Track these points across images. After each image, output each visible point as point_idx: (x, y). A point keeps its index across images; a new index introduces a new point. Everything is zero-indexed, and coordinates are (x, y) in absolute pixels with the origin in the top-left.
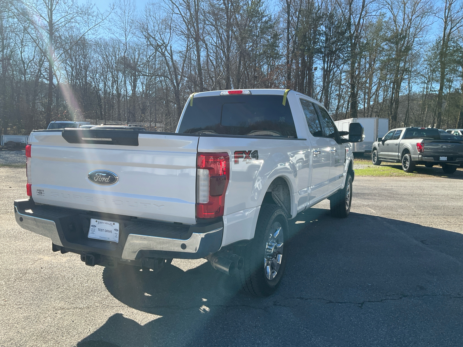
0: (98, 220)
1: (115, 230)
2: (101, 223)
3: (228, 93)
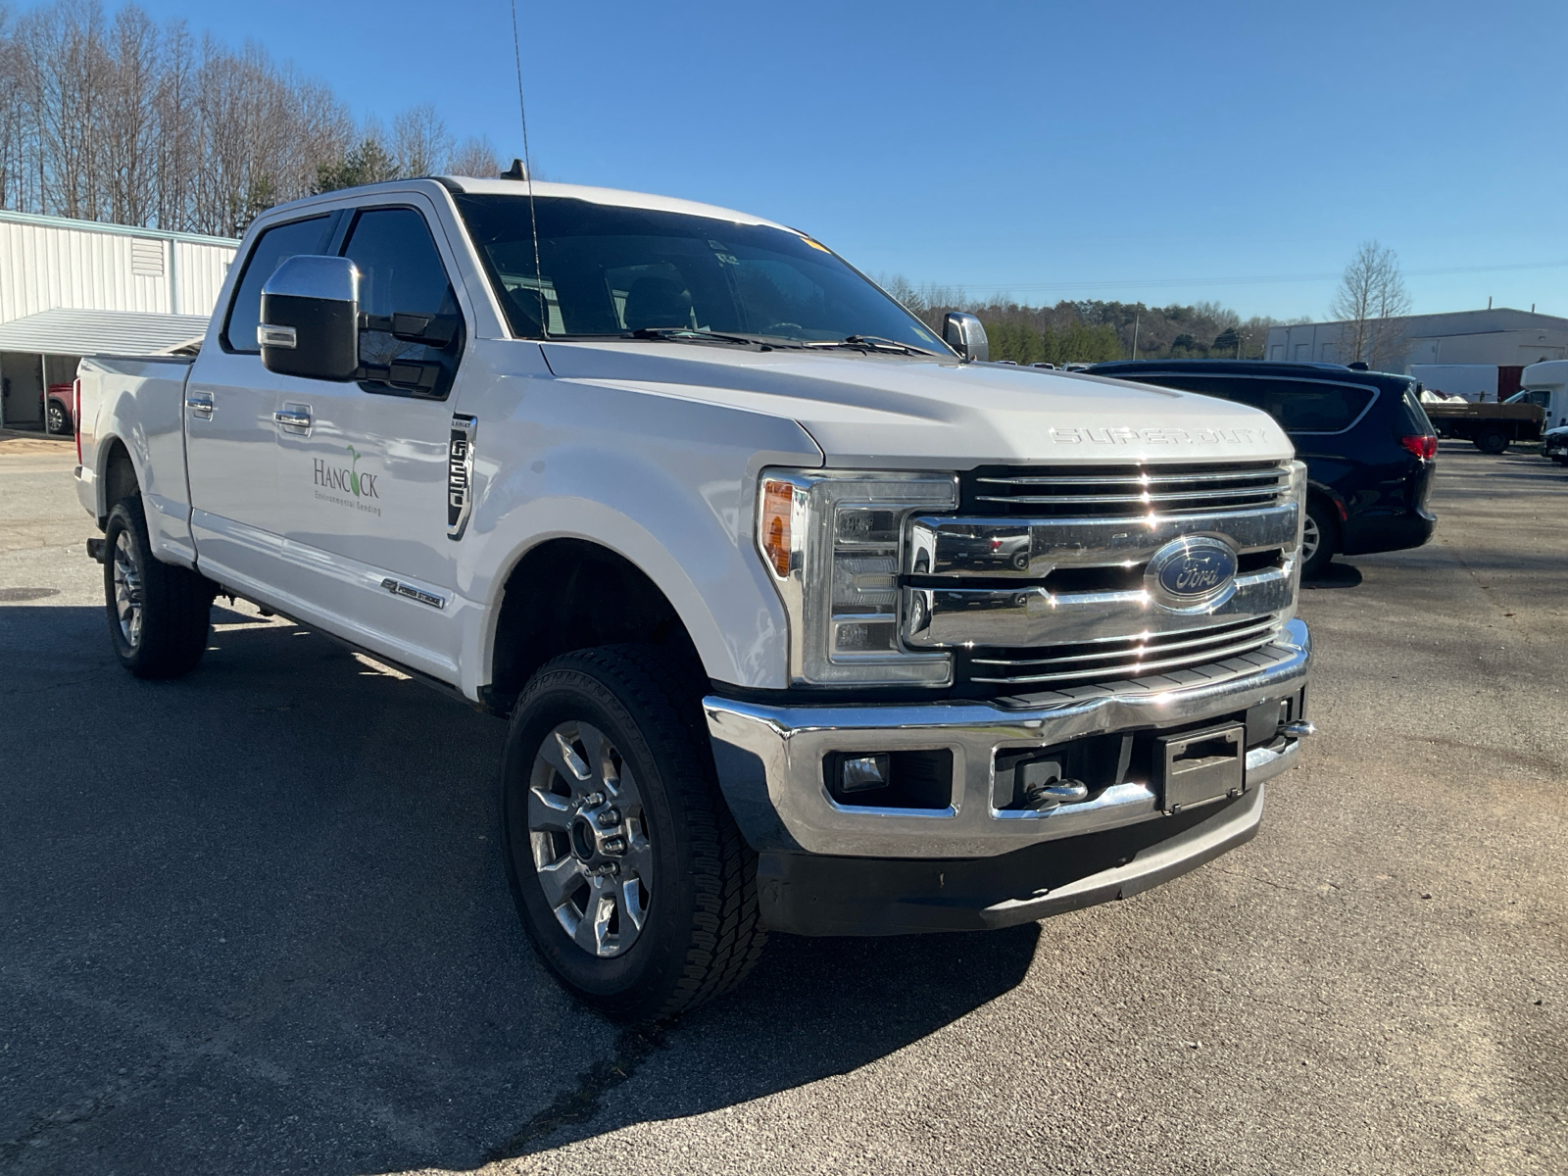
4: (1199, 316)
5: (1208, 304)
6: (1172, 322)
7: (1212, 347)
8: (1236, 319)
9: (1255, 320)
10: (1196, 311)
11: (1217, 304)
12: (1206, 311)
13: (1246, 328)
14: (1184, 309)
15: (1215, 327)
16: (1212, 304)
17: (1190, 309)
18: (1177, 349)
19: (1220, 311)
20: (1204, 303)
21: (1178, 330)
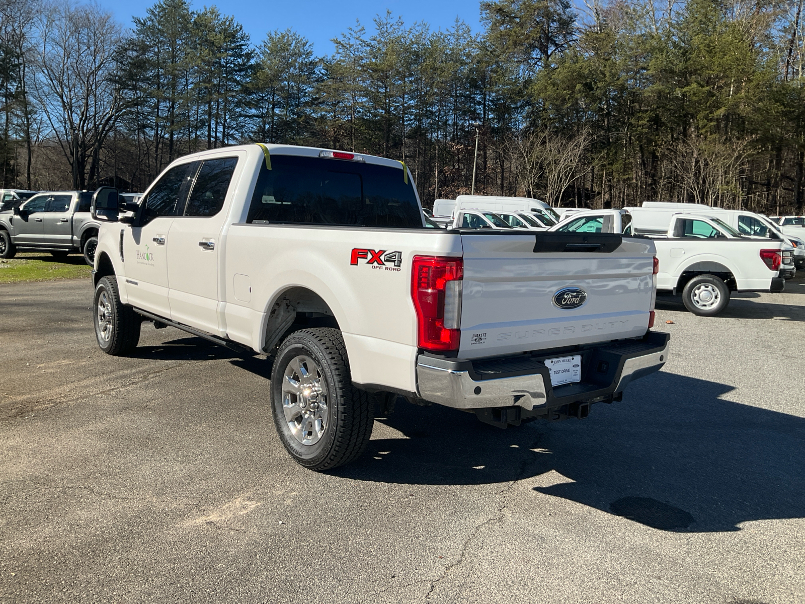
0: (554, 360)
1: (573, 366)
2: (557, 362)
3: (332, 155)
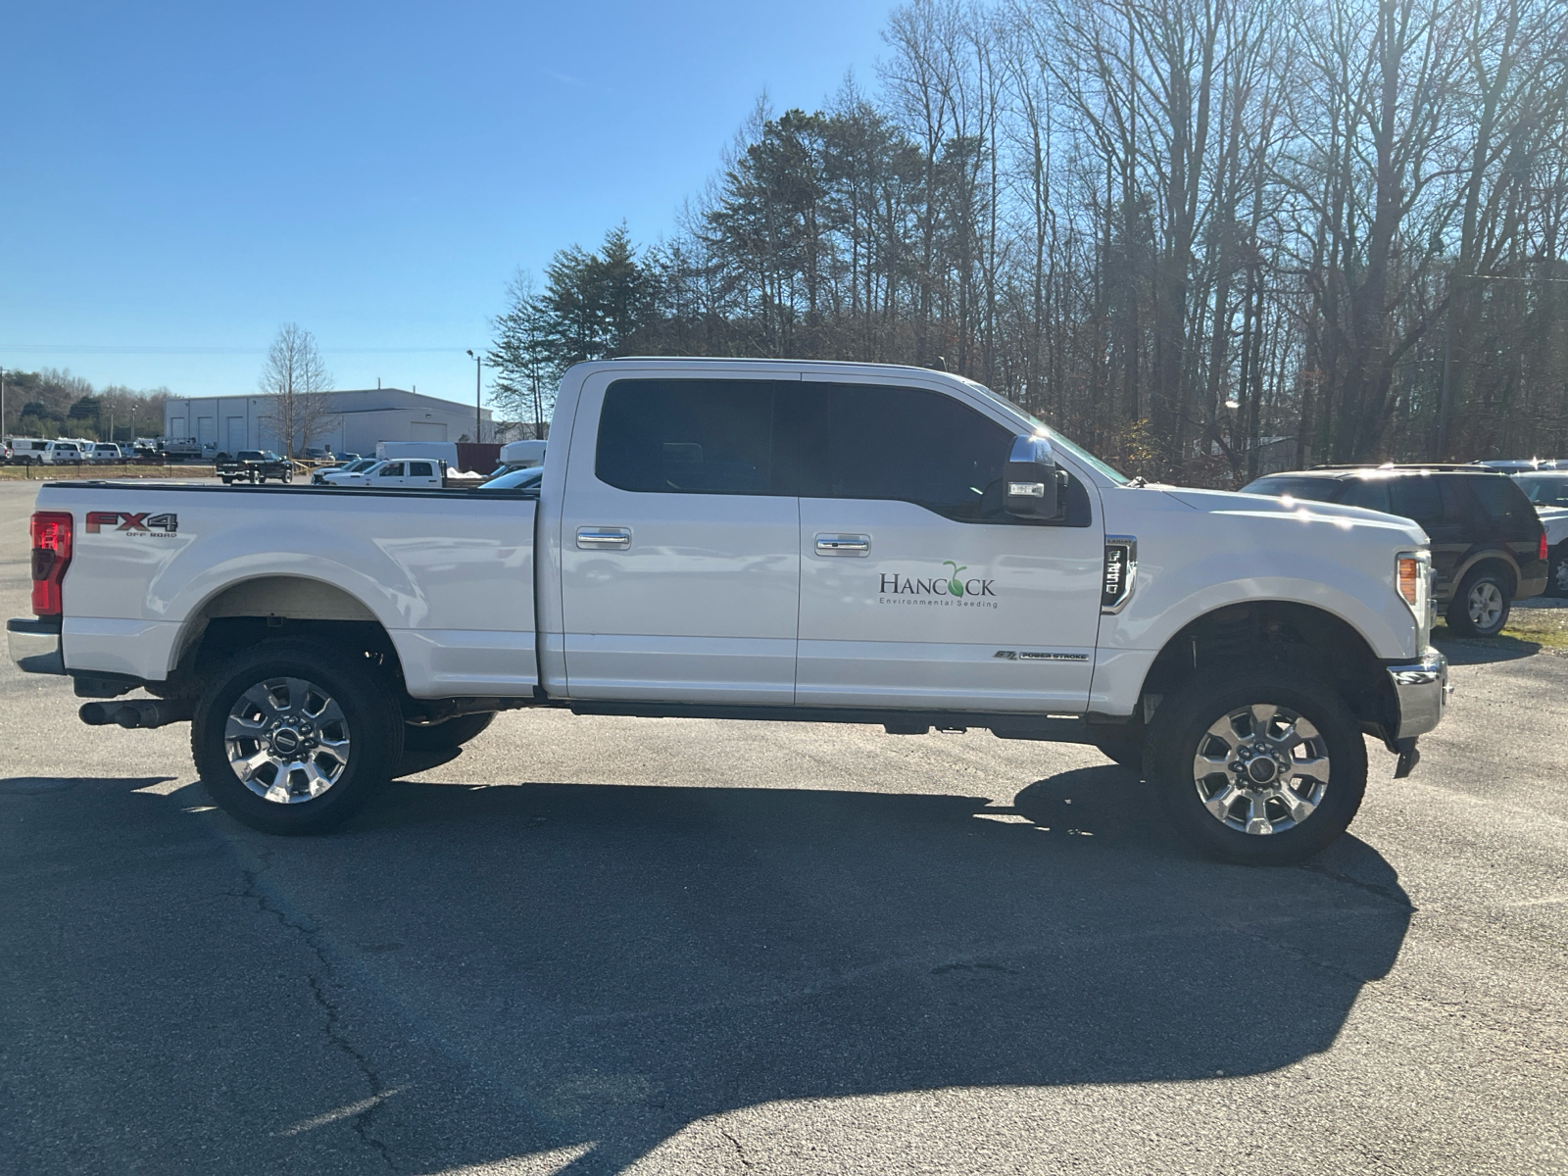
4: (47, 383)
5: (54, 371)
6: (16, 389)
7: (69, 416)
8: (89, 389)
9: (111, 391)
10: (43, 378)
11: (66, 371)
12: (54, 377)
13: (101, 397)
14: (27, 376)
15: (67, 396)
16: (60, 372)
17: (35, 376)
18: (27, 419)
19: (70, 378)
20: (51, 369)
21: (26, 397)
